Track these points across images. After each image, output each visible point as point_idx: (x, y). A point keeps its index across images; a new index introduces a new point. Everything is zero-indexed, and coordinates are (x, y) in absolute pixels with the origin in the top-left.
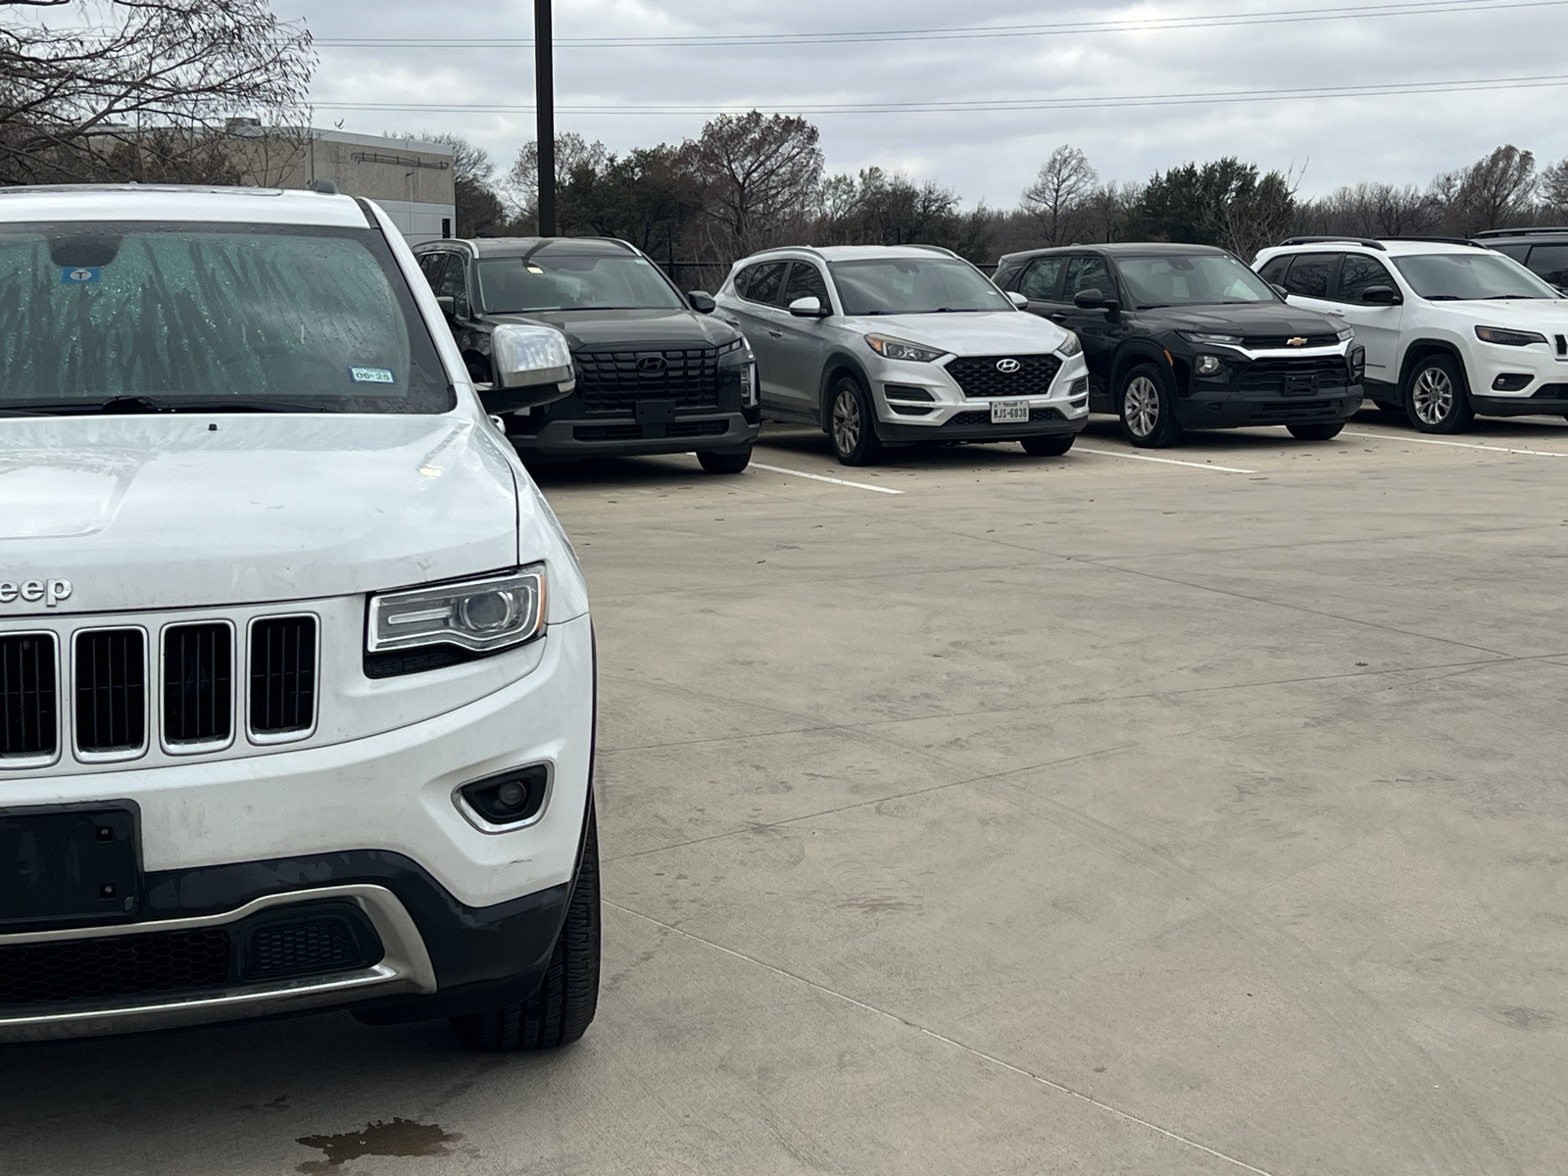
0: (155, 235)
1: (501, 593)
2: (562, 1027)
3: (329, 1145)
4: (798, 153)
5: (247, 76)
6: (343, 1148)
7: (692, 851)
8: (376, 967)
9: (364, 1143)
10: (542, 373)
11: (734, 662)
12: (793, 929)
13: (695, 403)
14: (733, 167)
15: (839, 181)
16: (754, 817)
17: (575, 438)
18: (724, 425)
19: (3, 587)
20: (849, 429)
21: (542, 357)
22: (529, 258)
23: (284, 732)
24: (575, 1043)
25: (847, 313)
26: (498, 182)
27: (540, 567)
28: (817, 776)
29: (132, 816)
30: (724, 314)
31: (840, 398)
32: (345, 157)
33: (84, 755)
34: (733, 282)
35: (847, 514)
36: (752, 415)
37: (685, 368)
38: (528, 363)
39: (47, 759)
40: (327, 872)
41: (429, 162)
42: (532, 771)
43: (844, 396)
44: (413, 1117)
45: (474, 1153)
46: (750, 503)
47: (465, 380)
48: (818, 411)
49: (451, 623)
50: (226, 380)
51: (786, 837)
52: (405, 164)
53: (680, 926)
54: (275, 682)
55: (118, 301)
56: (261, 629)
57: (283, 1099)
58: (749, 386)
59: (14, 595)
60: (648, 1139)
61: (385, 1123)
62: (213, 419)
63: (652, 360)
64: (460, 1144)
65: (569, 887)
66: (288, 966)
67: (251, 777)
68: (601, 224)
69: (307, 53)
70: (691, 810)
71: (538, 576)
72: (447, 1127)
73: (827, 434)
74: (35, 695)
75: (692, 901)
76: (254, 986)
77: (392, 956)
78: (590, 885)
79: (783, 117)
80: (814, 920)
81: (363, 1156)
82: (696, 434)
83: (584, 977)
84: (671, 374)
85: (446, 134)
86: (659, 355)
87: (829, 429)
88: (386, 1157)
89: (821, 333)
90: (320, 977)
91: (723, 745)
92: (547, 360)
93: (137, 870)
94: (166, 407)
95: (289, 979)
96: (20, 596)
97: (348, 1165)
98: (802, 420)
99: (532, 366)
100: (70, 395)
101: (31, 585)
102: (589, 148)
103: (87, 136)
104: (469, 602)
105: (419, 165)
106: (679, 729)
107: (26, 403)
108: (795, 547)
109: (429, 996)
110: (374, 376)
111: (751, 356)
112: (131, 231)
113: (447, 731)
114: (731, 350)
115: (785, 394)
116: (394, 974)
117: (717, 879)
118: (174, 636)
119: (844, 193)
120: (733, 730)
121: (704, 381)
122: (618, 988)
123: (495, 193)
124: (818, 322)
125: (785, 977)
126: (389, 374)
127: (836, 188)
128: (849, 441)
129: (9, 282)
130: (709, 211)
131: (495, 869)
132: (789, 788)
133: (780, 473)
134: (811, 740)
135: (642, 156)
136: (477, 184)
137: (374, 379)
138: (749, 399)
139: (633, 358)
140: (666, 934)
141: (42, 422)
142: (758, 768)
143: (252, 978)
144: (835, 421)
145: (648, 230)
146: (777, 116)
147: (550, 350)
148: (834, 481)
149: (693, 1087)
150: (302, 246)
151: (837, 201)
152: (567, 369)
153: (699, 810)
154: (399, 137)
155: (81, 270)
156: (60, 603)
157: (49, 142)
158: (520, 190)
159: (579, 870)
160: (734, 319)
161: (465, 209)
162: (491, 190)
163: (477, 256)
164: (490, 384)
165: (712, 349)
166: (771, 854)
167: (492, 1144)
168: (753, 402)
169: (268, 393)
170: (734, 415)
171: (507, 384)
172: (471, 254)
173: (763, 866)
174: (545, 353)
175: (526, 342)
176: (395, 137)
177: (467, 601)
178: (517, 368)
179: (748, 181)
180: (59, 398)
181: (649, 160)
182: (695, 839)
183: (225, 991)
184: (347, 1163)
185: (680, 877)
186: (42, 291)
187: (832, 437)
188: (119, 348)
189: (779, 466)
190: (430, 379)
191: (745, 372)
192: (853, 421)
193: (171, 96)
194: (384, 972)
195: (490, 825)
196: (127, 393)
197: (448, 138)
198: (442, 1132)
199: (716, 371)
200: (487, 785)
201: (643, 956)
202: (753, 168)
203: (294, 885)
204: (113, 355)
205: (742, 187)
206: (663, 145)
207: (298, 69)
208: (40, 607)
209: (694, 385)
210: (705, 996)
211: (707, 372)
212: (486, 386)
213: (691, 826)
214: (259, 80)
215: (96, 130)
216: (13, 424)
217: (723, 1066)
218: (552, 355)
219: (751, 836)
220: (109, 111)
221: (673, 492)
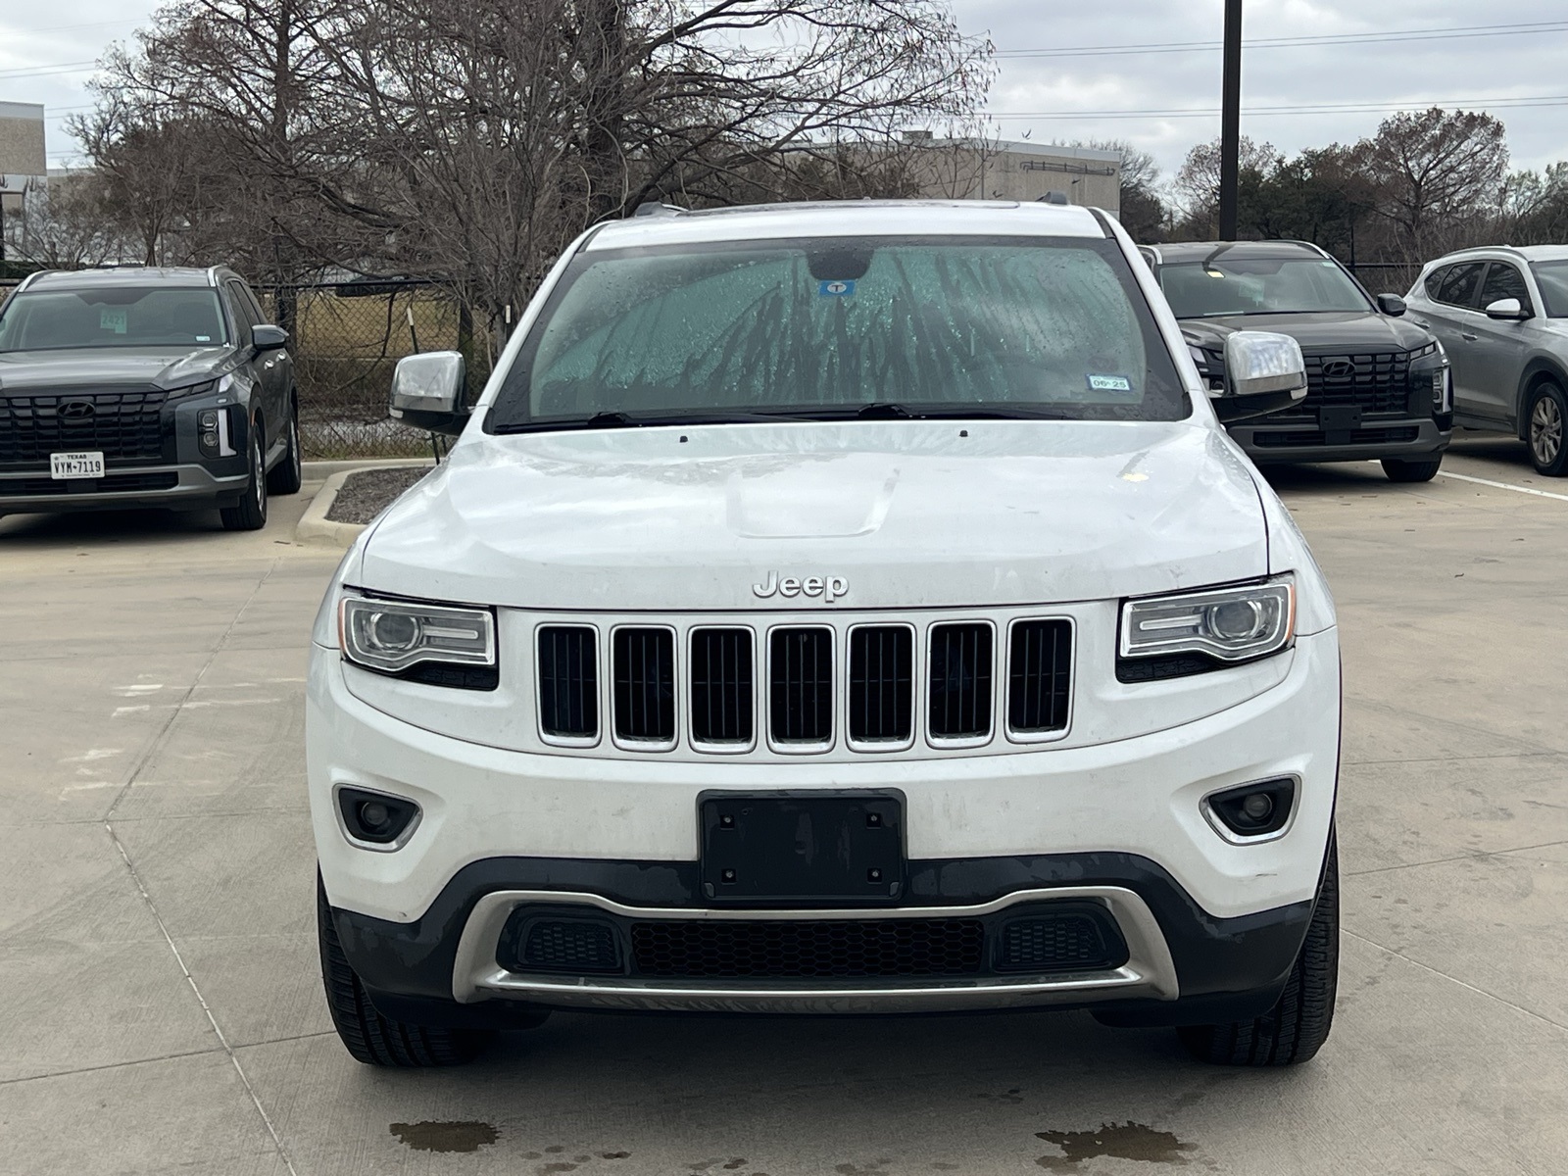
0: (904, 249)
1: (1250, 603)
2: (1295, 1045)
3: (1066, 1142)
4: (1481, 149)
5: (931, 88)
6: (1080, 1146)
7: (1410, 875)
8: (1121, 970)
9: (1100, 1143)
10: (1275, 380)
11: (1437, 680)
12: (1529, 965)
13: (1383, 409)
14: (1410, 164)
15: (1523, 176)
16: (1475, 844)
17: (1255, 443)
18: (1413, 432)
19: (787, 583)
20: (1550, 438)
21: (1276, 362)
22: (1209, 263)
23: (1041, 731)
24: (1305, 1064)
25: (1549, 316)
26: (1163, 186)
27: (1289, 577)
28: (1540, 804)
29: (900, 804)
30: (1413, 316)
31: (1540, 405)
32: (1014, 166)
33: (857, 745)
34: (1423, 284)
35: (1550, 527)
36: (1444, 422)
37: (1374, 373)
38: (1261, 369)
39: (823, 746)
40: (1077, 871)
41: (1096, 168)
42: (1279, 784)
43: (1544, 403)
44: (1147, 1122)
45: (1211, 1165)
46: (1442, 513)
47: (1199, 387)
48: (1515, 418)
49: (1201, 631)
50: (971, 388)
51: (1510, 867)
52: (1072, 171)
53: (1403, 951)
54: (1033, 682)
55: (872, 312)
56: (1020, 630)
57: (1017, 1091)
58: (1442, 392)
59: (797, 591)
60: (1391, 1169)
61: (1119, 1125)
62: (964, 425)
63: (1338, 364)
64: (1196, 1154)
65: (1312, 904)
66: (1038, 961)
67: (1009, 773)
68: (1267, 226)
69: (989, 63)
70: (1404, 832)
71: (1287, 586)
72: (1182, 1135)
73: (1525, 442)
74: (813, 684)
75: (1415, 927)
76: (1004, 978)
77: (1136, 959)
78: (1330, 904)
79: (1466, 113)
80: (1551, 957)
81: (1099, 1156)
82: (1383, 441)
83: (1320, 997)
84: (1358, 379)
85: (1113, 141)
86: (1347, 360)
87: (1526, 437)
88: (1123, 1159)
89: (1519, 336)
90: (1066, 974)
91: (1434, 766)
92: (1281, 367)
93: (902, 858)
94: (916, 414)
95: (1037, 973)
96: (801, 592)
97: (1087, 1165)
98: (1495, 426)
99: (1266, 373)
100: (828, 402)
101: (812, 581)
102: (1258, 149)
103: (782, 152)
104: (1219, 610)
105: (1087, 172)
106: (1384, 747)
107: (789, 410)
108: (1495, 561)
109: (1171, 1002)
110: (1110, 383)
111: (1445, 361)
112: (881, 245)
113: (1197, 739)
114: (1423, 354)
115: (1477, 400)
116: (1138, 977)
117: (1440, 906)
118: (940, 634)
119: (1528, 189)
120: (1442, 751)
121: (1394, 386)
122: (1344, 1011)
123: (1160, 198)
124: (1518, 325)
125: (1524, 1014)
126: (1125, 382)
127: (1520, 184)
128: (1549, 450)
129: (773, 294)
130: (1382, 210)
131: (1240, 880)
132: (1510, 816)
133: (1472, 483)
134: (1530, 766)
135: (1313, 157)
136: (1142, 189)
137: (1110, 386)
138: (1441, 404)
139: (1318, 362)
140: (1390, 959)
141: (801, 428)
142: (1473, 792)
143: (1005, 969)
144: (1534, 428)
145: (1316, 231)
146: (1460, 113)
147: (1283, 356)
148: (1532, 491)
149: (1434, 1121)
150: (1039, 256)
151: (1520, 197)
152: (1300, 375)
153: (1414, 833)
154: (1067, 145)
155: (837, 283)
156: (838, 599)
157: (748, 158)
158: (1186, 194)
159: (1321, 887)
160: (1424, 322)
161: (1128, 214)
162: (1156, 194)
163: (1160, 262)
164: (1222, 391)
165: (1403, 353)
166: (1497, 884)
167: (1228, 1157)
168: (1445, 408)
169: (1010, 400)
170: (1424, 422)
171: (1239, 391)
172: (1154, 259)
173: (1489, 895)
174: (1279, 359)
175: (1260, 348)
176: (1063, 145)
177: (1216, 609)
178: (1250, 375)
179: (1425, 180)
180: (819, 405)
181: (1320, 161)
182: (1412, 863)
183: (977, 980)
184: (1086, 1161)
185: (1399, 901)
186: (802, 301)
187: (1530, 446)
188: (872, 357)
189: (1470, 475)
190: (1166, 387)
191: (1438, 377)
192: (1554, 429)
193: (859, 111)
194: (1129, 975)
195: (1237, 836)
196: (880, 401)
197: (1115, 144)
198: (1176, 1141)
199: (1407, 376)
200: (1234, 795)
201: (1367, 980)
202: (1431, 165)
203: (1048, 882)
204: (867, 364)
205: (1418, 185)
206: (1335, 145)
207: (978, 79)
208: (820, 603)
209: (1383, 390)
210: (1438, 1027)
211: (1397, 377)
212: (1218, 393)
213: (1405, 848)
214: (940, 92)
215: (792, 146)
216: (774, 428)
217: (1464, 1102)
218: (1287, 361)
219: (1472, 863)
220: (802, 128)
221: (1356, 500)
